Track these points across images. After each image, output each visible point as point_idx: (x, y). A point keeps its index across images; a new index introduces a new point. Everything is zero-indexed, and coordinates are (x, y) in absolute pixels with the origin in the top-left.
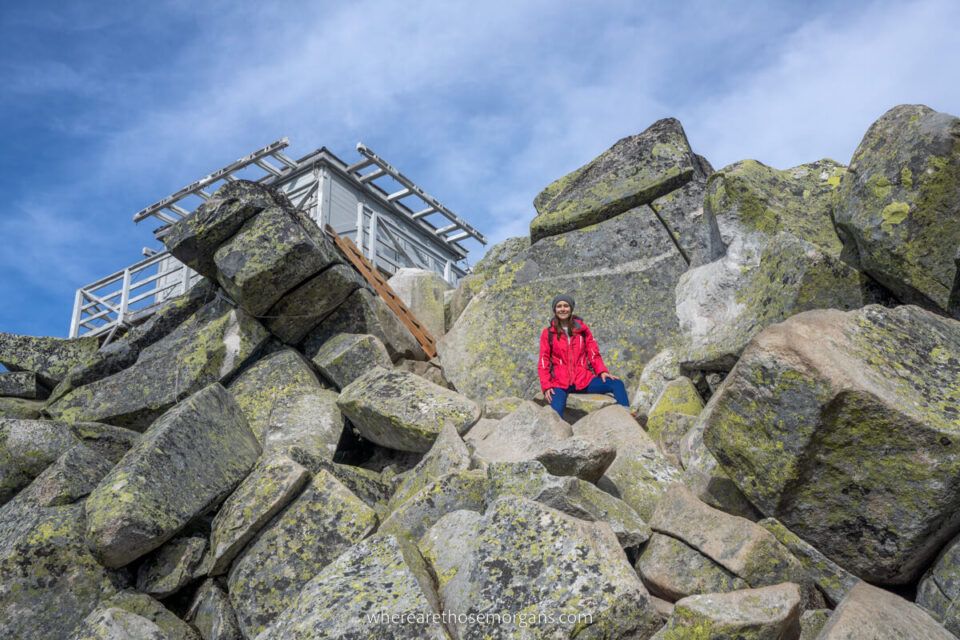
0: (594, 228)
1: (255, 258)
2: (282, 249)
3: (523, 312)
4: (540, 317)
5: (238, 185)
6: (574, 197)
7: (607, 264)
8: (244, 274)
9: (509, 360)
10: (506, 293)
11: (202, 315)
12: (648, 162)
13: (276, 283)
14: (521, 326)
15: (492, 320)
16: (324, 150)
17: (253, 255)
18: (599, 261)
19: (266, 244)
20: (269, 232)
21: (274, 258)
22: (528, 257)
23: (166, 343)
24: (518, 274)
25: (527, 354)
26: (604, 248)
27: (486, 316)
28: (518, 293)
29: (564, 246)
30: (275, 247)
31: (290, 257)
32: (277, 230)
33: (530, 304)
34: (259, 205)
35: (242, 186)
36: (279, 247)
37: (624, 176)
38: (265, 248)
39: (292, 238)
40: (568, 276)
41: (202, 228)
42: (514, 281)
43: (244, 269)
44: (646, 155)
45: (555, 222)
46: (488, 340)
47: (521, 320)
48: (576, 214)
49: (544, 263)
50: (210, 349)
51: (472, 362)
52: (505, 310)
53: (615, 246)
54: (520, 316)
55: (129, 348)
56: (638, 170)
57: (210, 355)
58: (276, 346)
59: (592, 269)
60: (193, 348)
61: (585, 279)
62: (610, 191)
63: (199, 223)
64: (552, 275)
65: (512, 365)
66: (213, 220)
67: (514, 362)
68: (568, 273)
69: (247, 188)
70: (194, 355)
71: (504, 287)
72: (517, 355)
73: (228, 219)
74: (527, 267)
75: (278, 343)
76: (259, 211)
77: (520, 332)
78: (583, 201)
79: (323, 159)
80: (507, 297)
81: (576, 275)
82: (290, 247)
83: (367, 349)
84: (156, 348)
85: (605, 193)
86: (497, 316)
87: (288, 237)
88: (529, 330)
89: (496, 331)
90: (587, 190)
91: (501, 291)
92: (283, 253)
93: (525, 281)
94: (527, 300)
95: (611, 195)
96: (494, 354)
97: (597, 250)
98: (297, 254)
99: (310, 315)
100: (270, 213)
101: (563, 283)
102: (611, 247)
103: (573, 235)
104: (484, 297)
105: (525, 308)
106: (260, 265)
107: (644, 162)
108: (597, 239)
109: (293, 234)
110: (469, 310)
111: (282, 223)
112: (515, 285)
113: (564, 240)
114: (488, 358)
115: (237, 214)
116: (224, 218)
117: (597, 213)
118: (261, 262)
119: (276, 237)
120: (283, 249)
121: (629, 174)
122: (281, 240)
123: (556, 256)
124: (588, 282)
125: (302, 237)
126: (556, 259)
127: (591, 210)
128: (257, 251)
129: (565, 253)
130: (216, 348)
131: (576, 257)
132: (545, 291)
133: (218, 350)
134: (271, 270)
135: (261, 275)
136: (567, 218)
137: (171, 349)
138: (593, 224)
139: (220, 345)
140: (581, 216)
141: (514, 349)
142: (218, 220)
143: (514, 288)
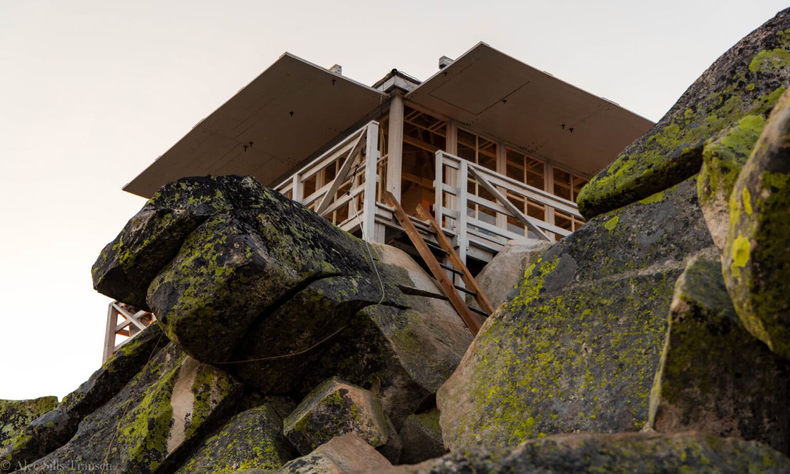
0: (659, 197)
1: (189, 290)
2: (221, 273)
3: (551, 338)
4: (572, 343)
5: (179, 186)
6: (633, 150)
7: (674, 254)
8: (176, 315)
9: (526, 413)
10: (530, 310)
11: (155, 365)
12: (741, 84)
13: (222, 320)
14: (545, 358)
15: (508, 351)
16: (394, 73)
17: (187, 286)
18: (662, 250)
19: (203, 269)
20: (206, 252)
21: (211, 288)
22: (564, 251)
23: (110, 409)
24: (549, 278)
25: (552, 403)
26: (670, 228)
27: (501, 347)
28: (546, 308)
29: (614, 230)
30: (213, 273)
31: (234, 284)
32: (217, 248)
33: (560, 324)
34: (202, 212)
35: (184, 186)
36: (218, 273)
37: (703, 111)
38: (202, 274)
39: (235, 257)
40: (616, 277)
41: (127, 255)
42: (542, 290)
43: (175, 307)
44: (741, 74)
45: (603, 193)
46: (502, 384)
47: (546, 350)
48: (631, 179)
49: (585, 258)
50: (151, 416)
51: (478, 418)
52: (526, 336)
53: (687, 224)
54: (545, 344)
55: (67, 417)
56: (726, 97)
57: (152, 425)
58: (255, 399)
59: (651, 263)
60: (135, 414)
61: (640, 280)
62: (681, 138)
63: (123, 248)
64: (594, 277)
65: (530, 421)
66: (140, 242)
67: (534, 415)
68: (616, 272)
69: (190, 189)
70: (135, 425)
71: (528, 300)
72: (538, 405)
73: (158, 238)
74: (563, 266)
75: (257, 396)
76: (201, 220)
77: (544, 369)
78: (643, 156)
79: (394, 87)
80: (531, 316)
81: (627, 275)
82: (231, 270)
83: (338, 407)
84: (98, 416)
85: (675, 142)
86: (515, 345)
87: (230, 257)
88: (556, 364)
89: (512, 369)
90: (651, 138)
91: (524, 306)
92: (222, 280)
93: (558, 290)
94: (558, 317)
95: (682, 143)
96: (507, 404)
97: (661, 232)
98: (242, 278)
99: (292, 353)
100: (215, 222)
101: (609, 288)
102: (682, 225)
103: (629, 211)
104: (501, 317)
105: (552, 332)
106: (196, 300)
107: (735, 85)
108: (662, 215)
109: (237, 251)
110: (480, 339)
111: (225, 237)
112: (543, 295)
113: (616, 218)
114: (499, 411)
115: (170, 230)
116: (154, 237)
117: (662, 174)
118: (196, 295)
119: (214, 258)
120: (223, 275)
121: (712, 107)
122: (220, 261)
123: (603, 246)
124: (644, 284)
125: (248, 255)
126: (601, 251)
127: (652, 169)
128: (192, 280)
129: (614, 241)
130: (159, 415)
131: (630, 245)
132: (583, 303)
133: (161, 418)
134: (209, 305)
135: (197, 313)
136: (619, 185)
137: (113, 417)
138: (659, 191)
139: (166, 409)
140: (638, 181)
141: (533, 395)
142: (146, 242)
143: (541, 301)
